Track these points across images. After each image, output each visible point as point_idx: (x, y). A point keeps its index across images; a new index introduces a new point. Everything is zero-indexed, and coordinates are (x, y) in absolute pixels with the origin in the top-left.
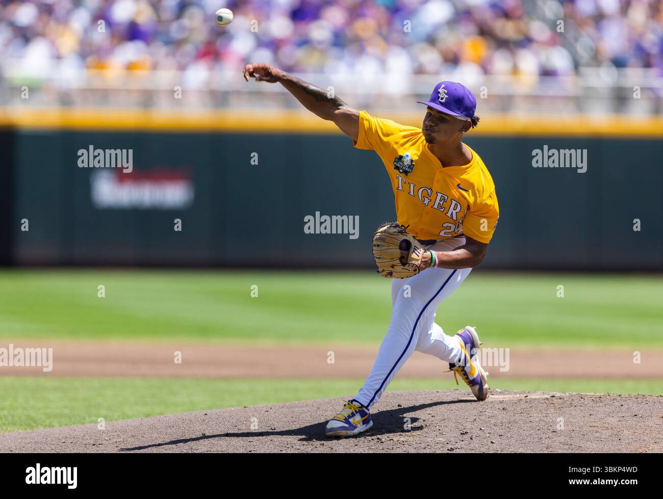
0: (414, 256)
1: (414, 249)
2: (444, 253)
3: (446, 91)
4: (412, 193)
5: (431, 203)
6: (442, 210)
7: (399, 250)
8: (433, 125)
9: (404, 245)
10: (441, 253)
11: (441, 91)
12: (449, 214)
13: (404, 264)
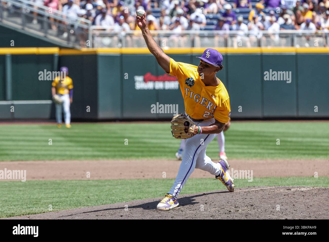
0: (191, 128)
1: (191, 125)
2: (205, 127)
3: (209, 53)
4: (191, 97)
5: (200, 102)
6: (204, 105)
7: (184, 126)
8: (203, 68)
9: (186, 123)
10: (203, 127)
11: (207, 53)
12: (207, 107)
13: (186, 132)
